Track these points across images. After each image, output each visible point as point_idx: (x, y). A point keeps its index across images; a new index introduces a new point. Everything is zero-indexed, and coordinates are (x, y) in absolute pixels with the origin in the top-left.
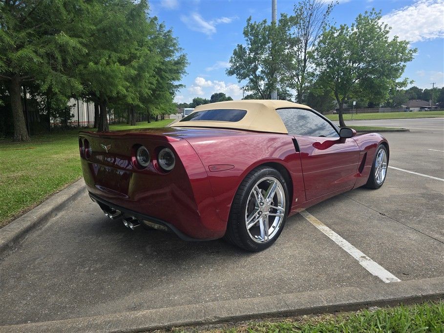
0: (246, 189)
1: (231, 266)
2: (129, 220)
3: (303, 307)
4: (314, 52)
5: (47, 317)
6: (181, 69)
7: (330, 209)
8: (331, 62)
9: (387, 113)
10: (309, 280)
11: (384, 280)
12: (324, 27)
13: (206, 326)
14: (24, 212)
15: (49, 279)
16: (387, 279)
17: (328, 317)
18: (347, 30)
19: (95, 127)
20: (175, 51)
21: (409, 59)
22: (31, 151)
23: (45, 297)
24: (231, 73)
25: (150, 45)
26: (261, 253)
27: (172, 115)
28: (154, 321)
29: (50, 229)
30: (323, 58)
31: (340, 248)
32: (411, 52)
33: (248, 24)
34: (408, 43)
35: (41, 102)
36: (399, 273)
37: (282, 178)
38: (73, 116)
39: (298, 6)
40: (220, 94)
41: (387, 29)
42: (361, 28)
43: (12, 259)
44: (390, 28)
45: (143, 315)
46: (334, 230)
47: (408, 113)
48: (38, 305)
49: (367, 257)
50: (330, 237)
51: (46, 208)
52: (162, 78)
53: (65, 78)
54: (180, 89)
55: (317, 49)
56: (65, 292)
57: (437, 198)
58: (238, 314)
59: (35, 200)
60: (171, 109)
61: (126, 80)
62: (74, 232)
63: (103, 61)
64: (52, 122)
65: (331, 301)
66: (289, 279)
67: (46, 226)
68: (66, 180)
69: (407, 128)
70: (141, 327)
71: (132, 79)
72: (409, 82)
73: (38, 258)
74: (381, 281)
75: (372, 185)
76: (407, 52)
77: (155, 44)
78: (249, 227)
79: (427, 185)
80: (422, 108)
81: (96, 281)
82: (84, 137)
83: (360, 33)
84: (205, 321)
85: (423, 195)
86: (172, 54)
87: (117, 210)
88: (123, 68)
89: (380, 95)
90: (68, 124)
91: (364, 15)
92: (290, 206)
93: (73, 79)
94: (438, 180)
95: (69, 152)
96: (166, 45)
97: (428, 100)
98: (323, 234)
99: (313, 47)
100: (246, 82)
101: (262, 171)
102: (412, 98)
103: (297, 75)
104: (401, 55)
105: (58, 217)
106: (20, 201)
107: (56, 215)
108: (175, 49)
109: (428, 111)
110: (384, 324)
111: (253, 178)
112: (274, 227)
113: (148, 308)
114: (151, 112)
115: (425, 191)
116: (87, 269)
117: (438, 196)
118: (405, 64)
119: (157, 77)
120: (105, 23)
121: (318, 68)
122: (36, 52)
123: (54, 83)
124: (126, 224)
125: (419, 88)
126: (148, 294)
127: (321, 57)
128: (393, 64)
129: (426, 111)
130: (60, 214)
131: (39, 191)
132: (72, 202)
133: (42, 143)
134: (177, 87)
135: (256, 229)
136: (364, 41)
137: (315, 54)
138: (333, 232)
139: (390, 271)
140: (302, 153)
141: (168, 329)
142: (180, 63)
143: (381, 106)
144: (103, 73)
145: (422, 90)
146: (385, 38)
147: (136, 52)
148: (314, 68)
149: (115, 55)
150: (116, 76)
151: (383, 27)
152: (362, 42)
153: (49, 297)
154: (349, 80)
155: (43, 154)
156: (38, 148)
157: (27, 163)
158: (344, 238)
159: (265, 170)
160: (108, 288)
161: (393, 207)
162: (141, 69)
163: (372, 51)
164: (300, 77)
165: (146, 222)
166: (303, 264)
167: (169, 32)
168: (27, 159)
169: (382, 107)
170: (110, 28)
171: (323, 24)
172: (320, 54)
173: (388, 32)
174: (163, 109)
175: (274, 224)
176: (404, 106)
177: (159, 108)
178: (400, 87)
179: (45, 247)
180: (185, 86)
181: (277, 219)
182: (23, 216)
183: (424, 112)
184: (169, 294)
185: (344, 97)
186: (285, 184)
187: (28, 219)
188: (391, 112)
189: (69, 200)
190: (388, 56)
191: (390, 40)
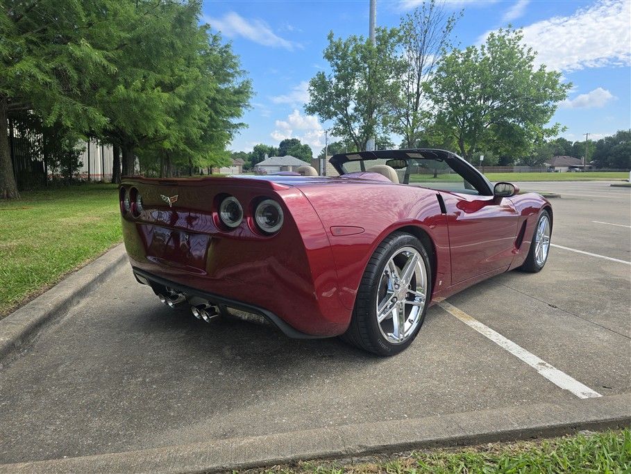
0: (378, 263)
1: (355, 375)
2: (201, 308)
3: (485, 432)
4: (431, 83)
5: (92, 450)
6: (244, 101)
7: (479, 298)
8: (454, 99)
9: (525, 174)
10: (473, 396)
11: (580, 395)
12: (443, 50)
13: (349, 460)
14: (32, 297)
15: (84, 394)
16: (583, 394)
17: (528, 445)
18: (475, 54)
19: (113, 181)
20: (236, 75)
21: (562, 98)
22: (25, 212)
23: (83, 421)
24: (311, 111)
25: (200, 65)
26: (394, 358)
27: (224, 168)
28: (268, 452)
29: (72, 322)
30: (444, 91)
31: (506, 351)
32: (564, 88)
33: (331, 42)
34: (559, 75)
35: (35, 142)
36: (596, 385)
37: (424, 250)
38: (81, 165)
39: (406, 20)
40: (293, 140)
41: (532, 54)
42: (496, 52)
43: (21, 365)
44: (536, 53)
45: (251, 444)
46: (490, 327)
47: (553, 174)
48: (75, 432)
49: (547, 364)
50: (488, 336)
51: (63, 292)
52: (217, 112)
53: (79, 107)
54: (241, 130)
55: (436, 79)
56: (113, 413)
57: (621, 285)
58: (393, 442)
59: (46, 280)
60: (223, 160)
61: (168, 113)
62: (110, 328)
63: (137, 83)
64: (50, 172)
65: (523, 423)
66: (444, 394)
67: (65, 318)
68: (86, 253)
69: (557, 194)
70: (251, 461)
71: (175, 112)
72: (560, 129)
73: (61, 364)
74: (575, 397)
75: (530, 267)
76: (558, 87)
77: (208, 63)
78: (380, 319)
79: (604, 269)
80: (571, 168)
81: (157, 396)
82: (131, 185)
83: (494, 58)
84: (347, 452)
85: (602, 282)
86: (231, 78)
87: (180, 295)
88: (166, 95)
89: (522, 146)
90: (74, 176)
91: (498, 34)
92: (432, 291)
93: (91, 109)
94: (617, 262)
95: (83, 214)
96: (223, 65)
97: (579, 157)
98: (476, 332)
99: (430, 77)
100: (332, 123)
101: (400, 238)
102: (558, 154)
103: (407, 115)
104: (550, 91)
105: (80, 305)
106: (24, 281)
107: (78, 302)
108: (236, 72)
109: (579, 172)
110: (614, 454)
111: (388, 247)
112: (411, 321)
113: (246, 435)
114: (196, 162)
115: (602, 277)
116: (140, 379)
117: (624, 283)
118: (556, 104)
119: (210, 111)
120: (140, 30)
121: (436, 106)
122: (38, 66)
123: (64, 113)
124: (196, 314)
125: (568, 140)
126: (241, 415)
127: (442, 91)
128: (539, 103)
129: (576, 171)
130: (84, 302)
131: (49, 267)
132: (98, 284)
133: (39, 201)
134: (236, 126)
135: (388, 323)
136: (500, 71)
137: (433, 86)
138: (490, 330)
139: (584, 383)
140: (449, 216)
141: (293, 464)
142: (242, 92)
143: (516, 163)
144: (136, 102)
145: (572, 143)
146: (529, 67)
147: (181, 73)
148: (432, 105)
149: (153, 77)
150: (155, 106)
151: (525, 51)
152: (497, 72)
153: (89, 420)
154: (478, 125)
155: (44, 216)
156: (35, 209)
157: (23, 228)
158: (508, 338)
159: (402, 237)
160: (179, 407)
161: (565, 296)
162: (189, 98)
163: (510, 84)
164: (411, 118)
165: (231, 310)
166: (458, 373)
167: (227, 46)
168: (21, 223)
169: (518, 165)
170: (147, 36)
171: (443, 44)
172: (440, 86)
173: (532, 58)
174: (213, 159)
175: (412, 316)
176: (547, 165)
177: (208, 157)
178: (549, 136)
179: (68, 349)
180: (247, 126)
181: (414, 309)
182: (31, 303)
183: (573, 173)
184: (272, 415)
185: (472, 148)
186: (427, 259)
187: (40, 307)
188: (530, 172)
189: (95, 281)
190: (534, 92)
191: (535, 70)
